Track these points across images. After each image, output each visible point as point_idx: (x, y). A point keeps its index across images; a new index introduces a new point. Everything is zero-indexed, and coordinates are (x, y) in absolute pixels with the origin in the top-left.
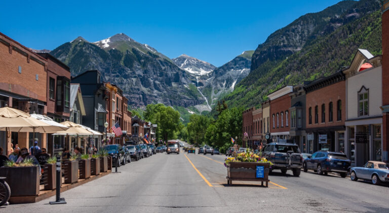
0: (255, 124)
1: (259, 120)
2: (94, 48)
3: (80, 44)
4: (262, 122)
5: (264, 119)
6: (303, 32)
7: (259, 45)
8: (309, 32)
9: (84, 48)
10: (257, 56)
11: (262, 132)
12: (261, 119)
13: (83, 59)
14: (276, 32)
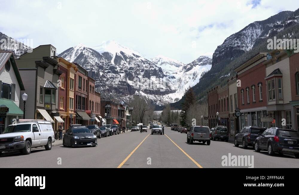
0: (221, 102)
1: (224, 97)
2: (91, 51)
3: (80, 49)
4: (228, 99)
5: (231, 96)
6: (253, 36)
7: (218, 46)
8: (257, 35)
9: (83, 52)
10: (216, 54)
11: (228, 110)
12: (227, 96)
13: (83, 60)
14: (231, 36)
